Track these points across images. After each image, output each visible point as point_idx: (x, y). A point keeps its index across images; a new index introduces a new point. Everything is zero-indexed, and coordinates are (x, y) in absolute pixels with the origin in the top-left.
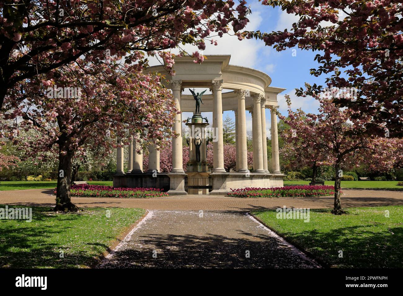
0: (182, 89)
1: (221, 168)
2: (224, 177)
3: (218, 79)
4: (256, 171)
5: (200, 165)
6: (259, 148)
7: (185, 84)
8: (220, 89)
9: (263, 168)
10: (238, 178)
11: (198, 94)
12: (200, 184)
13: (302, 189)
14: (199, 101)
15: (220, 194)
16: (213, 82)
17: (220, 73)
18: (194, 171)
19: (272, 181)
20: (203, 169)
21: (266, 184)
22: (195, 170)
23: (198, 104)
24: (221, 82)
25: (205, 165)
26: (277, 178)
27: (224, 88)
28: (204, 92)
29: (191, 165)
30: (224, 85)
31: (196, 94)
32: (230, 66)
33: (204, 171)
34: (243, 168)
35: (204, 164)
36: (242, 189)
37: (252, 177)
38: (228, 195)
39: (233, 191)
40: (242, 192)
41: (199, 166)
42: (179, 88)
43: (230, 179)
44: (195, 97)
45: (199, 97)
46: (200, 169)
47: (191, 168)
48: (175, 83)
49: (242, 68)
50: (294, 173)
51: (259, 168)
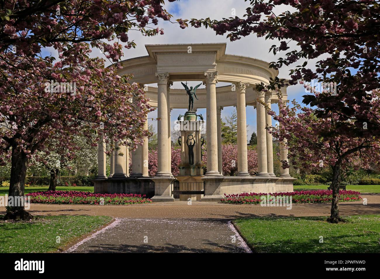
0: (170, 83)
1: (215, 171)
2: (218, 181)
3: (211, 71)
4: (256, 174)
5: (194, 168)
6: (263, 149)
7: (172, 78)
8: (214, 82)
9: (267, 171)
10: (235, 183)
11: (191, 88)
12: (194, 189)
13: (310, 194)
14: (193, 96)
15: (213, 200)
16: (206, 74)
17: (214, 64)
18: (186, 174)
19: (280, 185)
20: (197, 172)
21: (271, 189)
22: (188, 174)
23: (191, 99)
24: (215, 74)
25: (199, 168)
26: (285, 182)
27: (219, 81)
28: (199, 86)
29: (183, 168)
30: (218, 77)
31: (189, 88)
32: (227, 55)
33: (198, 175)
34: (242, 170)
35: (198, 166)
36: (237, 195)
37: (252, 181)
38: (222, 201)
39: (227, 197)
40: (237, 198)
41: (192, 170)
42: (165, 82)
43: (226, 183)
44: (189, 92)
45: (192, 91)
46: (193, 172)
47: (183, 171)
48: (161, 77)
49: (242, 57)
50: (313, 176)
51: (261, 171)
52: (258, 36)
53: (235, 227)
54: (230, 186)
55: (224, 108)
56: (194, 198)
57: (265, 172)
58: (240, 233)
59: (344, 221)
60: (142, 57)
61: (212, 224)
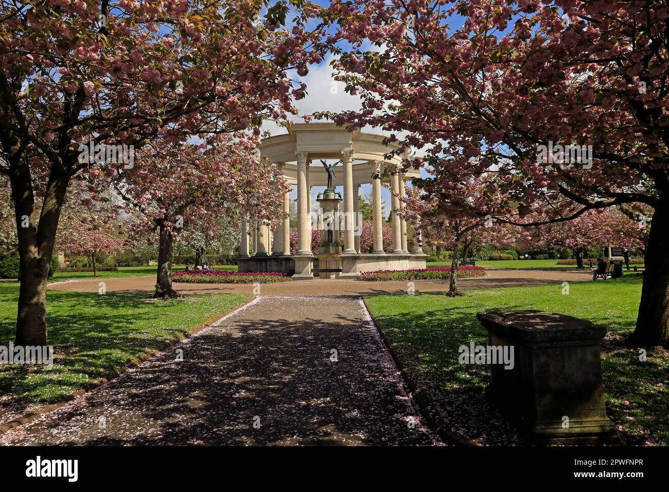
0: (309, 161)
1: (352, 249)
2: (355, 259)
3: (347, 149)
4: (392, 252)
5: (332, 246)
6: (397, 226)
7: (311, 156)
8: (351, 160)
9: (401, 248)
10: (371, 260)
11: (330, 165)
12: (333, 267)
13: (439, 271)
14: (332, 174)
15: (350, 277)
16: (342, 153)
17: (351, 142)
18: (325, 252)
19: (413, 262)
20: (336, 250)
21: (404, 266)
22: (327, 252)
23: (330, 177)
24: (351, 152)
25: (337, 246)
26: (418, 259)
27: (355, 159)
28: (337, 163)
29: (322, 246)
30: (355, 156)
31: (328, 166)
32: (362, 134)
33: (337, 253)
34: (377, 248)
35: (337, 244)
36: (371, 273)
37: (387, 259)
38: (358, 278)
39: (363, 274)
40: (372, 275)
41: (331, 247)
42: (304, 160)
43: (362, 261)
44: (327, 169)
45: (331, 169)
46: (332, 250)
47: (322, 249)
48: (300, 155)
49: (377, 136)
50: (447, 253)
51: (396, 248)
52: (373, 127)
53: (364, 302)
54: (367, 264)
55: (362, 185)
56: (333, 276)
57: (399, 249)
58: (367, 308)
59: (461, 295)
60: (282, 135)
61: (344, 300)
